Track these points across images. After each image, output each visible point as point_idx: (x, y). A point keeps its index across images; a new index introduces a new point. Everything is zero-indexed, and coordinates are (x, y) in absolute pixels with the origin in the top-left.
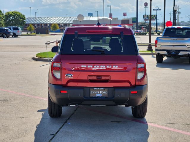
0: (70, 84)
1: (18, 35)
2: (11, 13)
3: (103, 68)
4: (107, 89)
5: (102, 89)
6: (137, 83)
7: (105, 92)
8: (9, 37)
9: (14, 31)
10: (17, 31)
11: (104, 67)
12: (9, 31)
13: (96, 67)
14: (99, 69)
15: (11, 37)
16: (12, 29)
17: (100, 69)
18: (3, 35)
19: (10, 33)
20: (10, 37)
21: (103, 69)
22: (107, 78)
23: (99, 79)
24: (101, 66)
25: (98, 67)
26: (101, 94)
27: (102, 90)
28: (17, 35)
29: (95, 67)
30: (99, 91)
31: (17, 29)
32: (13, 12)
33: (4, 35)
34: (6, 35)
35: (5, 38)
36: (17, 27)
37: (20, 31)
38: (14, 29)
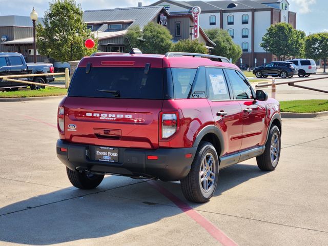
0: (74, 139)
1: (309, 74)
2: (316, 37)
3: (112, 117)
4: (117, 150)
5: (111, 148)
6: (161, 144)
7: (115, 155)
8: (292, 77)
9: (303, 66)
10: (308, 66)
11: (114, 116)
12: (293, 66)
13: (104, 116)
14: (107, 118)
15: (297, 76)
16: (299, 63)
17: (109, 119)
18: (281, 73)
19: (294, 69)
20: (294, 76)
21: (112, 119)
22: (117, 133)
23: (106, 134)
24: (110, 115)
25: (106, 115)
26: (110, 156)
27: (111, 151)
28: (307, 74)
29: (102, 115)
30: (107, 151)
31: (308, 63)
32: (319, 35)
33: (284, 74)
34: (287, 73)
35: (285, 78)
36: (308, 59)
37: (312, 66)
38: (303, 63)
